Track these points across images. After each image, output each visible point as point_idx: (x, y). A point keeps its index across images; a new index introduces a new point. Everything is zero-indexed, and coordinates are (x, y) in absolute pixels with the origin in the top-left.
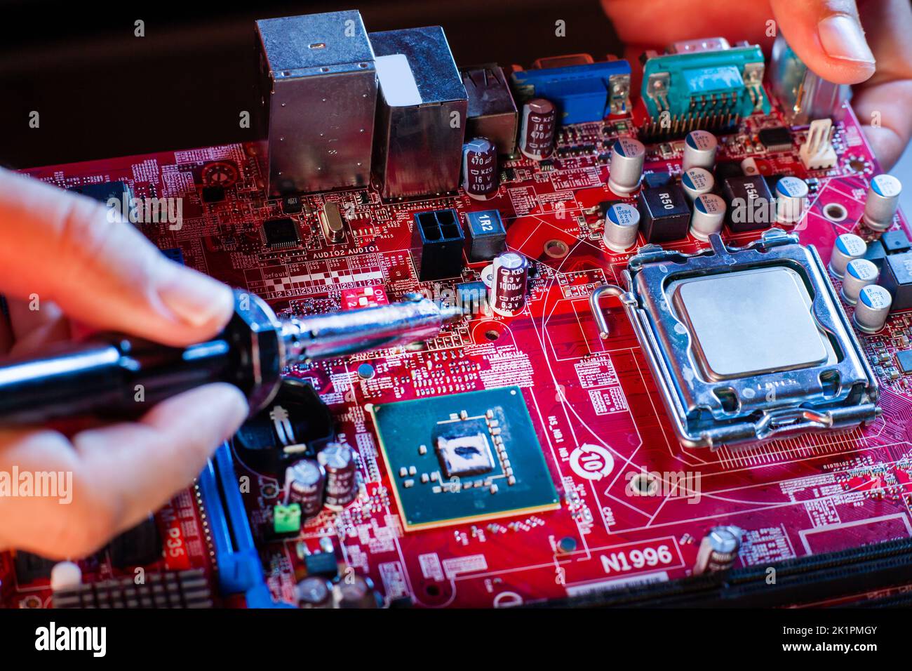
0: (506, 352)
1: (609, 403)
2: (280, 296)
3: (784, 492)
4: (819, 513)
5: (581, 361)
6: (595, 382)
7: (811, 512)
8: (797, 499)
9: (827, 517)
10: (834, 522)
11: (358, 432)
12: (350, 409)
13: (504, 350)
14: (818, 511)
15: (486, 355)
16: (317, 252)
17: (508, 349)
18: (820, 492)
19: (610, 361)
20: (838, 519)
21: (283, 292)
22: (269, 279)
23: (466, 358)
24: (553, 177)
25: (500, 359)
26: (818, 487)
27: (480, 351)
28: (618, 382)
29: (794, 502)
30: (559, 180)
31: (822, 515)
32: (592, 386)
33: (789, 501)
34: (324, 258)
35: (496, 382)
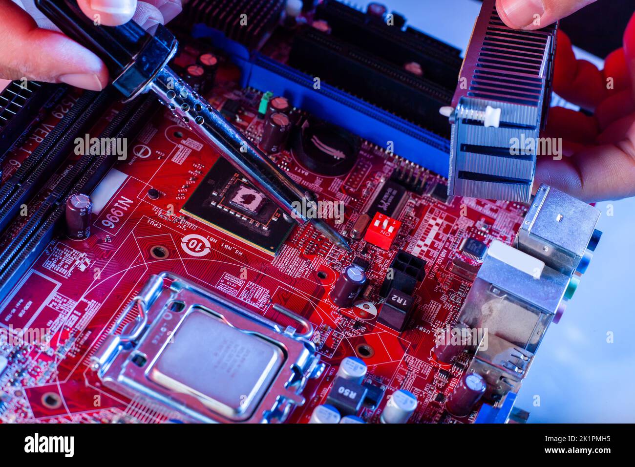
0: (305, 271)
1: (228, 283)
2: (425, 218)
3: (93, 301)
4: (63, 302)
5: (269, 296)
6: (248, 289)
7: (68, 300)
8: (82, 302)
9: (58, 303)
10: (51, 303)
11: (303, 181)
12: (322, 189)
13: (307, 272)
14: (66, 303)
15: (310, 263)
16: (447, 254)
17: (306, 274)
18: (75, 314)
19: (257, 307)
20: (51, 306)
21: (428, 221)
22: (443, 223)
23: (315, 253)
24: (426, 395)
25: (302, 266)
26: (80, 317)
27: (315, 262)
28: (239, 298)
29: (82, 299)
30: (421, 395)
31: (61, 302)
32: (248, 286)
33: (85, 298)
34: (440, 253)
35: (288, 252)
